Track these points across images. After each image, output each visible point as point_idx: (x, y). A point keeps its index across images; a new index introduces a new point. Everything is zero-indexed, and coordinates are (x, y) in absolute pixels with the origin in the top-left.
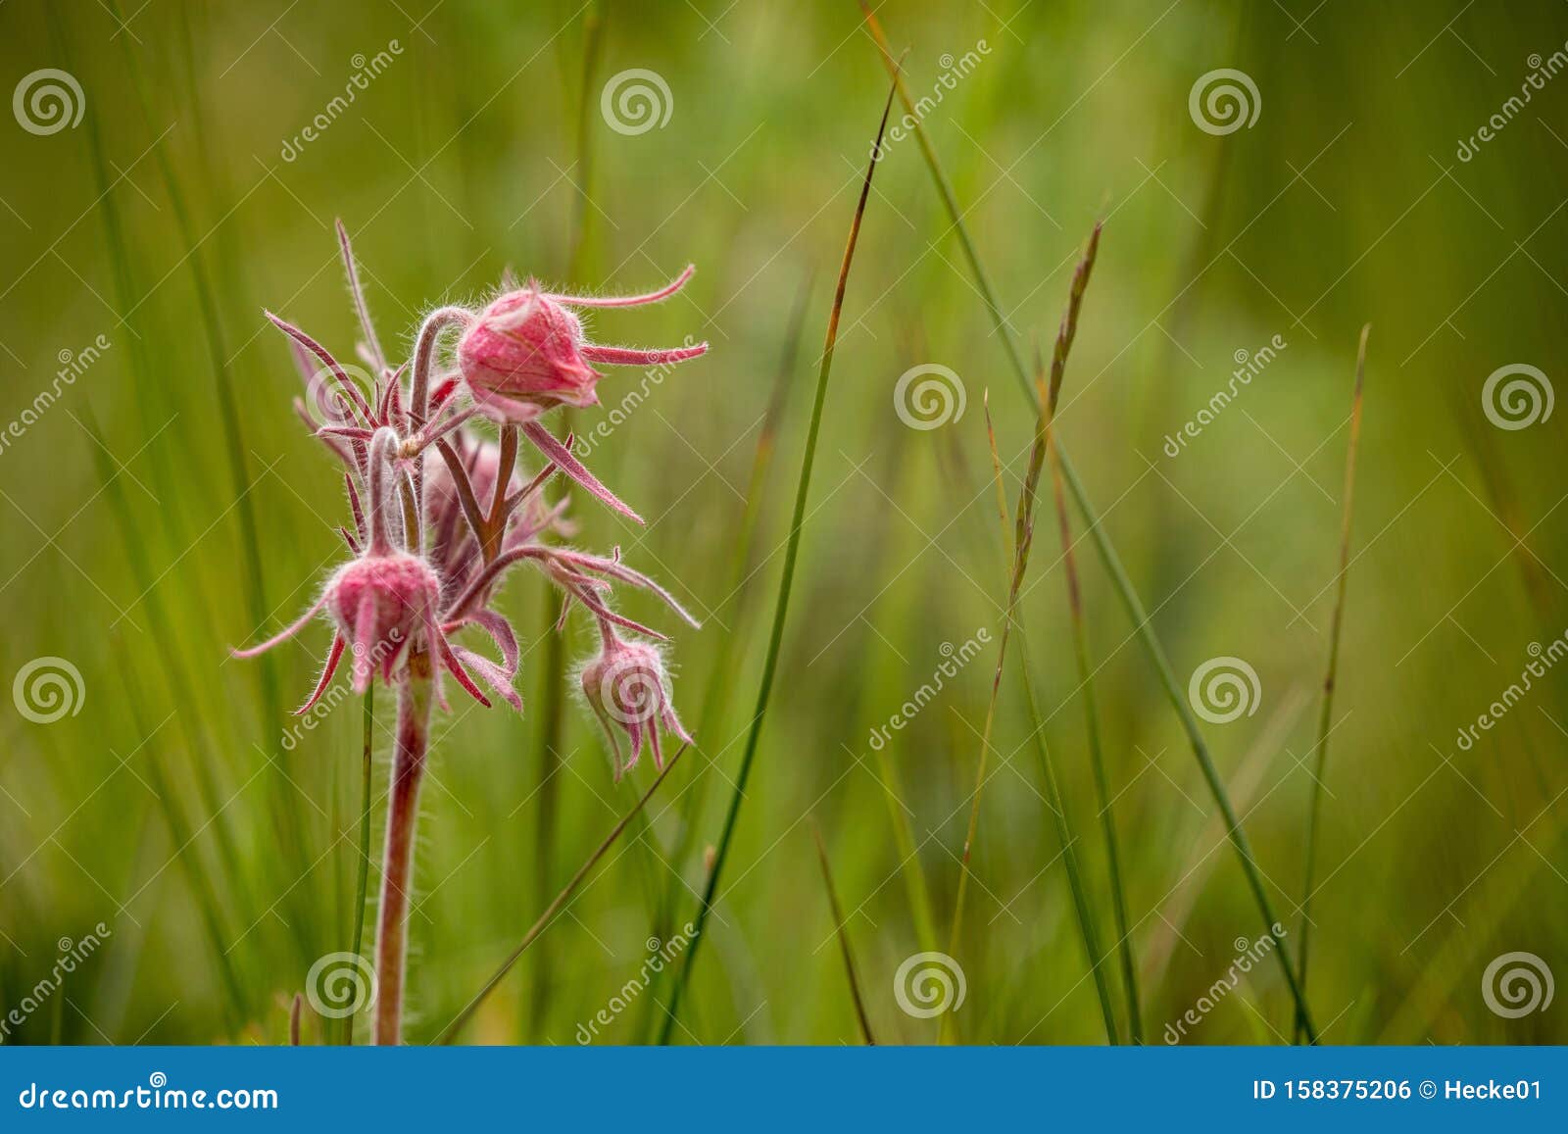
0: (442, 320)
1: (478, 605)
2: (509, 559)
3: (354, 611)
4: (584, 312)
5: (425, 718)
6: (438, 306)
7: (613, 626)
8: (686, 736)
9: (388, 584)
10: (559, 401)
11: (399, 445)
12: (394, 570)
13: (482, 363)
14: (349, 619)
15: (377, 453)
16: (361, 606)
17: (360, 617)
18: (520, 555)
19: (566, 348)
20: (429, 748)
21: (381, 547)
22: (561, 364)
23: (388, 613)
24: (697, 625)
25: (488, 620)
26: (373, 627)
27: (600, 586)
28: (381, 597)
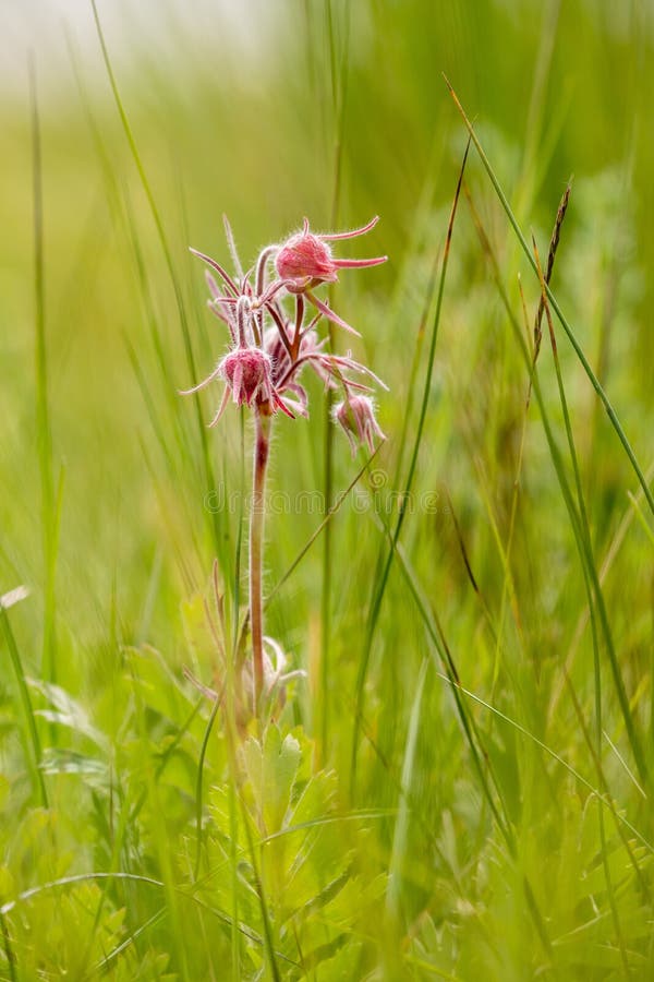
0: (269, 253)
1: (290, 381)
2: (302, 361)
3: (233, 371)
4: (332, 243)
5: (268, 434)
6: (266, 245)
7: (348, 386)
8: (383, 436)
9: (247, 359)
10: (322, 281)
11: (250, 305)
12: (250, 353)
13: (285, 264)
14: (230, 376)
15: (241, 305)
16: (235, 369)
17: (235, 374)
18: (307, 358)
19: (323, 256)
20: (270, 449)
21: (243, 345)
22: (321, 263)
23: (248, 372)
24: (388, 389)
25: (294, 387)
26: (241, 377)
27: (342, 368)
28: (244, 365)
